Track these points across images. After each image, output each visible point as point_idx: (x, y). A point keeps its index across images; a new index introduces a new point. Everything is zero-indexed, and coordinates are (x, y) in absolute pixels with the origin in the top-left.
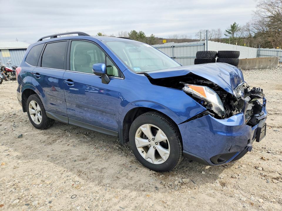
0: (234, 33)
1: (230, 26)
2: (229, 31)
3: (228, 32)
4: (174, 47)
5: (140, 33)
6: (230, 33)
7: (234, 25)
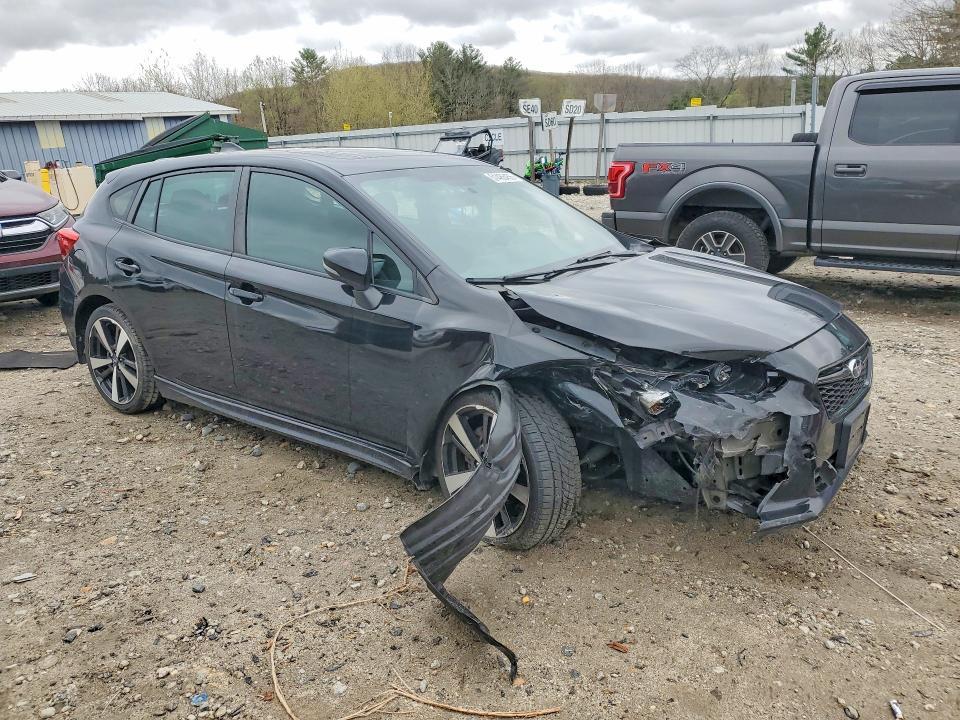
0: (818, 64)
1: (804, 37)
2: (797, 55)
3: (796, 59)
4: (715, 118)
5: (464, 52)
6: (803, 63)
7: (816, 34)
